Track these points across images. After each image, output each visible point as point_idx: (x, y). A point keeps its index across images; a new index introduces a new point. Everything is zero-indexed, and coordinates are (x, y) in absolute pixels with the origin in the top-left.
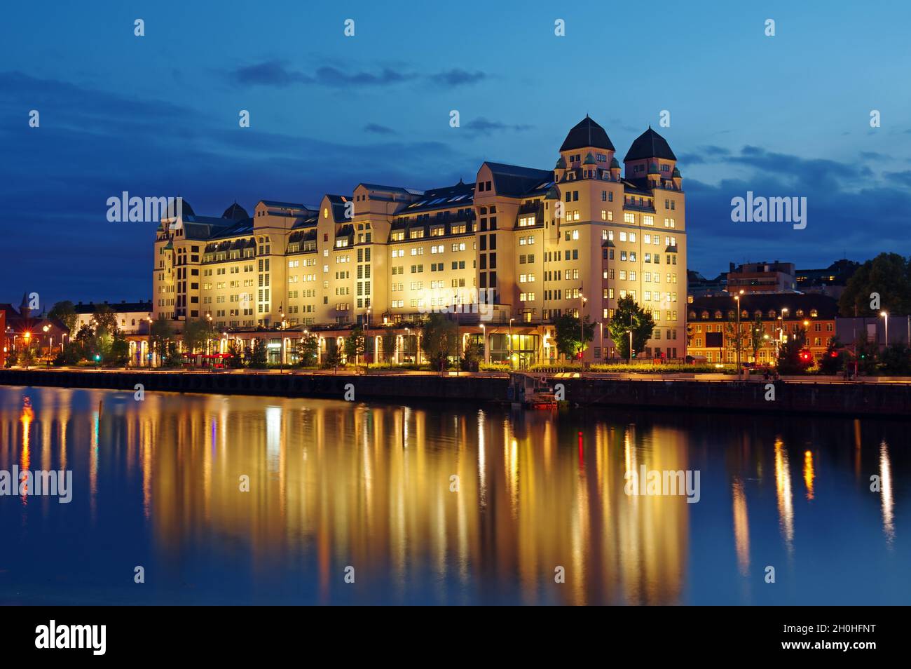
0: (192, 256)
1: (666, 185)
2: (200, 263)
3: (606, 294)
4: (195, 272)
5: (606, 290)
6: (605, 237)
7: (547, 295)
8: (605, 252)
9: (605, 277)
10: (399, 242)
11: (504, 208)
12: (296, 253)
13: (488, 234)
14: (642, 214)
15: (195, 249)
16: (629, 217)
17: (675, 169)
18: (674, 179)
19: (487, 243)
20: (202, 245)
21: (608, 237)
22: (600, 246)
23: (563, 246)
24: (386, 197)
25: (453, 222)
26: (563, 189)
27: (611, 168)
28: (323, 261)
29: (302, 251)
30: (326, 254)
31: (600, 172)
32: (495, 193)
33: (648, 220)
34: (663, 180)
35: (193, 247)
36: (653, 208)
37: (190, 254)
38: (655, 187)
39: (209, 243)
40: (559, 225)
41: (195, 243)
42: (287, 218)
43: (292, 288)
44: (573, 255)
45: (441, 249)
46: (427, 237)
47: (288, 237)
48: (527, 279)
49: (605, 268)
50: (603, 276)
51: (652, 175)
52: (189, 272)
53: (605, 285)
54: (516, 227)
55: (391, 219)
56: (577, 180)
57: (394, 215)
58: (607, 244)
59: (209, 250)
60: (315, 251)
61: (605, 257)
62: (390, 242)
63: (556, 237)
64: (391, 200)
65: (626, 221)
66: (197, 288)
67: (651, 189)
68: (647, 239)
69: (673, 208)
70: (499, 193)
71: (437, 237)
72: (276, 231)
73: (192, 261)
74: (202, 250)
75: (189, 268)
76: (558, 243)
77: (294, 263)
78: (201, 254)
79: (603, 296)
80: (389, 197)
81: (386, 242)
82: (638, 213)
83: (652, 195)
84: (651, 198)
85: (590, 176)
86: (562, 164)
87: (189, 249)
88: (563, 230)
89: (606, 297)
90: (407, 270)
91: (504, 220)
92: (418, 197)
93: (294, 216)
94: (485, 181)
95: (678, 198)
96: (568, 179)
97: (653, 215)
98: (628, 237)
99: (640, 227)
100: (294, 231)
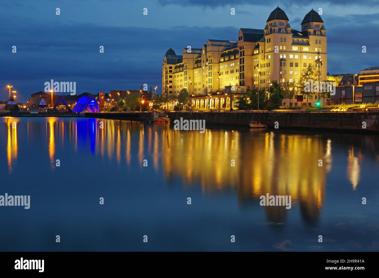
0: (170, 70)
1: (316, 33)
2: (173, 73)
3: (281, 80)
4: (171, 77)
5: (281, 79)
6: (281, 57)
7: (261, 82)
8: (281, 63)
9: (281, 73)
10: (222, 62)
11: (247, 47)
12: (196, 68)
13: (242, 57)
14: (302, 46)
15: (171, 68)
16: (295, 48)
17: (323, 26)
18: (322, 30)
19: (242, 61)
20: (173, 66)
21: (283, 57)
22: (279, 61)
23: (266, 61)
24: (219, 44)
25: (236, 53)
26: (267, 37)
27: (286, 28)
28: (203, 71)
29: (198, 67)
30: (204, 68)
31: (280, 30)
32: (243, 41)
33: (306, 49)
34: (315, 32)
35: (170, 67)
36: (309, 44)
37: (169, 70)
38: (310, 34)
39: (176, 65)
40: (265, 53)
41: (171, 65)
42: (194, 54)
43: (195, 82)
44: (268, 65)
45: (233, 64)
46: (230, 60)
47: (195, 61)
48: (256, 75)
49: (281, 70)
50: (280, 73)
51: (309, 29)
52: (168, 77)
53: (281, 77)
54: (253, 54)
55: (221, 53)
56: (270, 34)
57: (222, 51)
58: (282, 60)
59: (176, 68)
60: (201, 67)
61: (281, 65)
62: (220, 62)
63: (264, 58)
64: (221, 45)
65: (293, 50)
66: (172, 83)
67: (308, 36)
68: (305, 57)
69: (320, 43)
70: (245, 40)
71: (232, 60)
72: (189, 60)
73: (170, 72)
74: (173, 68)
75: (168, 75)
76: (264, 60)
77: (196, 71)
78: (173, 69)
79: (280, 81)
80: (220, 44)
81: (218, 62)
82: (300, 46)
83: (309, 38)
84: (308, 39)
85: (274, 32)
86: (267, 28)
87: (168, 68)
88: (266, 55)
89: (281, 82)
90: (224, 73)
91: (247, 52)
92: (234, 44)
93: (197, 54)
94: (240, 36)
95: (323, 39)
96: (268, 33)
97: (309, 47)
98: (294, 57)
99: (301, 52)
100: (197, 59)
